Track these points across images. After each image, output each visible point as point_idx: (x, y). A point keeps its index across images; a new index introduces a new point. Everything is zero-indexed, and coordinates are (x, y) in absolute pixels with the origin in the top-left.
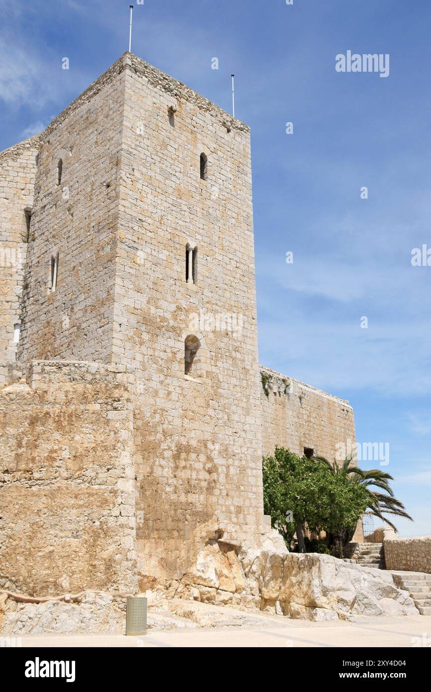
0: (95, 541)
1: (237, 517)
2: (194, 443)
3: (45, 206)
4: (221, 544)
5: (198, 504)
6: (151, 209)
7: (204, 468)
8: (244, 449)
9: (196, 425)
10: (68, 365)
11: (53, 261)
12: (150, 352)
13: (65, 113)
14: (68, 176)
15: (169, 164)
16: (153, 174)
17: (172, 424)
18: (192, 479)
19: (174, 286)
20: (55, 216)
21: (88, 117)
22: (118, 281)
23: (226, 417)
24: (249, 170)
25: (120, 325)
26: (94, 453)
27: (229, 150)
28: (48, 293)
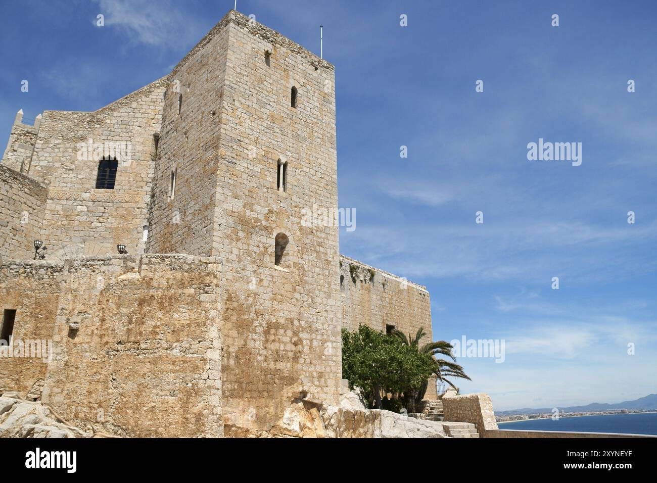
0: (187, 399)
1: (319, 381)
2: (282, 321)
3: (169, 131)
4: (305, 403)
5: (285, 371)
6: (248, 131)
7: (291, 341)
8: (326, 326)
9: (284, 306)
10: (170, 257)
11: (173, 175)
12: (245, 247)
13: (186, 59)
14: (186, 107)
15: (264, 96)
16: (250, 104)
17: (263, 305)
18: (280, 350)
19: (267, 193)
20: (175, 139)
21: (201, 61)
22: (219, 189)
23: (310, 300)
24: (333, 100)
25: (220, 225)
26: (188, 328)
27: (316, 84)
28: (169, 201)
